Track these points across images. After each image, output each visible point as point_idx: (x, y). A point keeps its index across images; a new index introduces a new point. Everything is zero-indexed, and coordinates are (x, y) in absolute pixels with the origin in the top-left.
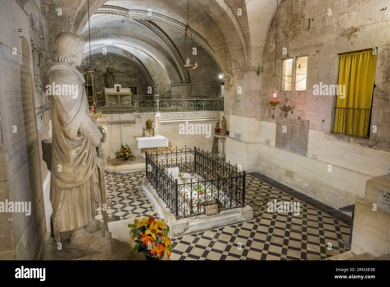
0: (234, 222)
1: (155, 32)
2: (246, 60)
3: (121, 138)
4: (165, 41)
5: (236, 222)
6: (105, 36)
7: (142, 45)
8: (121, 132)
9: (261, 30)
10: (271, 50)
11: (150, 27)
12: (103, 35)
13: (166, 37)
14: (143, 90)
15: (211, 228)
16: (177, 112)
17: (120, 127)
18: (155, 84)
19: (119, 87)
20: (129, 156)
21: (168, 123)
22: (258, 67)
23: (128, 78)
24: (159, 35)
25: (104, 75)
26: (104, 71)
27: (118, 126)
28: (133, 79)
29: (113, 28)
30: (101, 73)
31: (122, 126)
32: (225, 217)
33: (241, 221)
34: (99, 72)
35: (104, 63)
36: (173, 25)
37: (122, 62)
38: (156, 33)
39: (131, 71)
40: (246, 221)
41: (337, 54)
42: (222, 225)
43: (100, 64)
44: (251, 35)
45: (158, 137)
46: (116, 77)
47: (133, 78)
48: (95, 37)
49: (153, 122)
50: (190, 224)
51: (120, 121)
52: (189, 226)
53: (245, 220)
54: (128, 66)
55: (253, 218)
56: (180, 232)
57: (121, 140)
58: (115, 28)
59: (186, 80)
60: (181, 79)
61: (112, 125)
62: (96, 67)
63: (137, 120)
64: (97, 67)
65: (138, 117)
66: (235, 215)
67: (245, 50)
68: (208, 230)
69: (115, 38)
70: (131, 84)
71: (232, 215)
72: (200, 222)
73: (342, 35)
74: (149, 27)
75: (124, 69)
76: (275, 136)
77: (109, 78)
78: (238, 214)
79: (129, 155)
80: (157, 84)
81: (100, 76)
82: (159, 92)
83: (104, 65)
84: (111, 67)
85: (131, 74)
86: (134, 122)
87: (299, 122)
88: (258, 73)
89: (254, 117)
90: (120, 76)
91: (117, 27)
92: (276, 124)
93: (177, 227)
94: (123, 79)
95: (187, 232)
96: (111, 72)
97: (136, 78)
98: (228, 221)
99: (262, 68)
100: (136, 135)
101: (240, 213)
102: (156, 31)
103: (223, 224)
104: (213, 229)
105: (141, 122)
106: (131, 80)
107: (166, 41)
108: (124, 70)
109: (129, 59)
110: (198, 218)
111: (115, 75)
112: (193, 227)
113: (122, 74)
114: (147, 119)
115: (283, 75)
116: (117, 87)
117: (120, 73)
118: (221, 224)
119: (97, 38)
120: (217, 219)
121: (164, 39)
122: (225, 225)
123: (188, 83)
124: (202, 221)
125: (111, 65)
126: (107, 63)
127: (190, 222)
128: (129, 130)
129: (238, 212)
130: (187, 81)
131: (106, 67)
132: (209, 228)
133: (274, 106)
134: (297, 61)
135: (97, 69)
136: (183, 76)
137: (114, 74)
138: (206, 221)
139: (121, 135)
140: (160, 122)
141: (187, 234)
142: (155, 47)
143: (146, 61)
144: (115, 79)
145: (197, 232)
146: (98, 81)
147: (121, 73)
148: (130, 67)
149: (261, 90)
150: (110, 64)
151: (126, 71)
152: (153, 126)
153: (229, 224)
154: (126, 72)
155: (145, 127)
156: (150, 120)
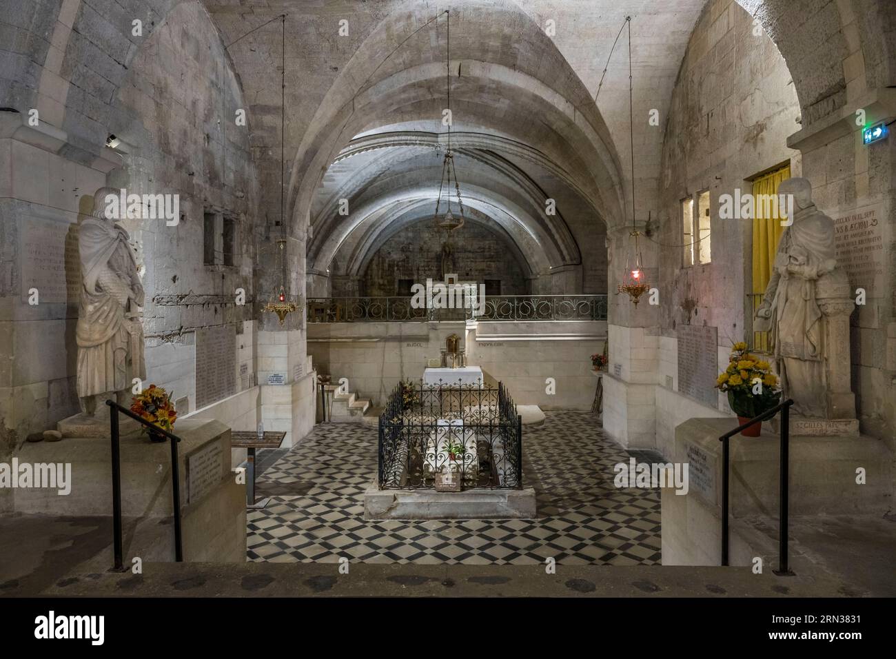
0: (493, 515)
1: (497, 169)
2: (622, 207)
3: (402, 367)
4: (519, 184)
5: (495, 514)
6: (416, 184)
7: (486, 195)
8: (401, 356)
9: (644, 144)
10: (667, 184)
11: (485, 160)
12: (409, 182)
13: (520, 176)
14: (513, 285)
15: (442, 516)
16: (516, 322)
17: (401, 347)
18: (534, 272)
19: (453, 279)
20: (410, 403)
21: (493, 343)
22: (647, 219)
23: (483, 261)
24: (505, 174)
25: (437, 258)
26: (438, 250)
27: (396, 344)
28: (493, 265)
29: (426, 168)
30: (432, 255)
31: (405, 344)
32: (473, 501)
33: (508, 515)
34: (428, 251)
35: (437, 235)
36: (515, 152)
37: (472, 230)
38: (500, 170)
39: (489, 248)
40: (520, 518)
41: (744, 180)
42: (465, 515)
43: (430, 236)
44: (622, 156)
45: (469, 369)
46: (460, 260)
47: (494, 262)
48: (396, 187)
49: (460, 339)
50: (400, 500)
51: (401, 336)
52: (398, 504)
53: (518, 514)
54: (484, 237)
55: (535, 514)
56: (379, 510)
57: (402, 372)
58: (430, 168)
59: (572, 260)
60: (564, 259)
61: (387, 343)
62: (422, 244)
63: (432, 335)
64: (425, 243)
65: (433, 329)
66: (495, 500)
67: (617, 187)
68: (436, 518)
69: (434, 186)
70: (489, 274)
71: (488, 500)
72: (420, 501)
73: (747, 141)
74: (482, 161)
75: (476, 245)
76: (677, 366)
77: (445, 262)
78: (502, 500)
79: (410, 400)
80: (538, 271)
81: (429, 260)
82: (542, 288)
83: (438, 238)
84: (451, 241)
85: (490, 255)
86: (426, 339)
87: (704, 332)
88: (648, 233)
89: (643, 328)
90: (468, 258)
91: (435, 167)
92: (677, 340)
93: (374, 501)
94: (473, 264)
95: (393, 514)
96: (450, 252)
97: (498, 261)
98: (479, 510)
99: (657, 221)
100: (429, 364)
101: (505, 498)
102: (498, 166)
103: (468, 514)
104: (446, 519)
105: (438, 339)
106: (489, 266)
107: (521, 183)
108: (477, 247)
109: (484, 224)
110: (418, 493)
111: (458, 258)
112: (405, 506)
113: (471, 255)
114: (450, 332)
115: (685, 232)
116: (450, 279)
117: (467, 254)
118: (464, 513)
119: (400, 188)
120: (454, 501)
121: (516, 179)
122: (471, 516)
123: (578, 265)
124: (425, 500)
125: (451, 239)
126: (443, 235)
127: (399, 496)
128: (415, 352)
129: (503, 496)
130: (575, 262)
131: (442, 242)
132: (439, 516)
133: (636, 296)
134: (700, 200)
135: (425, 246)
136: (565, 252)
137: (456, 255)
138: (432, 501)
139: (401, 362)
140: (477, 339)
141: (394, 518)
142: (508, 197)
143: (513, 226)
144: (457, 265)
145: (413, 518)
146: (425, 270)
147: (470, 252)
148: (489, 240)
149: (658, 269)
150: (449, 236)
151: (479, 248)
152: (460, 347)
153: (479, 515)
154: (479, 251)
155: (445, 347)
156: (454, 335)
